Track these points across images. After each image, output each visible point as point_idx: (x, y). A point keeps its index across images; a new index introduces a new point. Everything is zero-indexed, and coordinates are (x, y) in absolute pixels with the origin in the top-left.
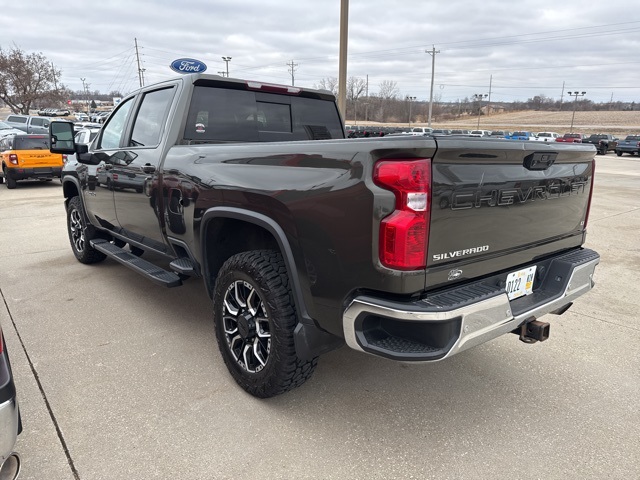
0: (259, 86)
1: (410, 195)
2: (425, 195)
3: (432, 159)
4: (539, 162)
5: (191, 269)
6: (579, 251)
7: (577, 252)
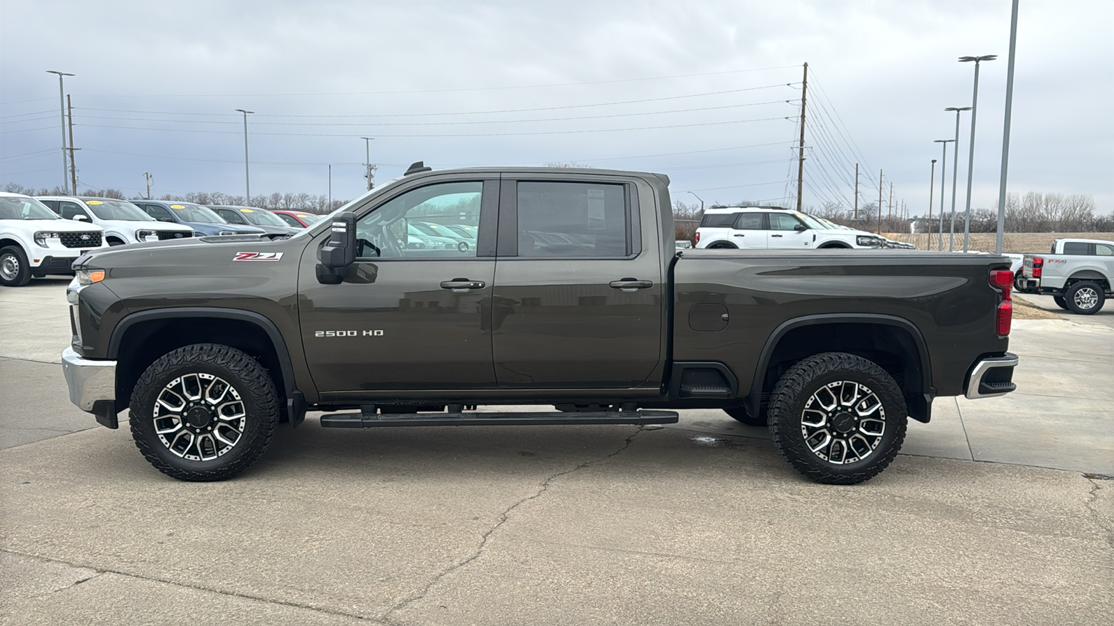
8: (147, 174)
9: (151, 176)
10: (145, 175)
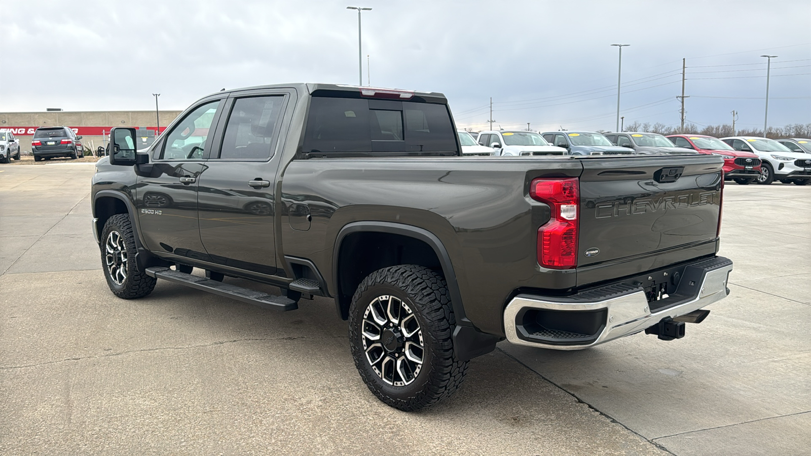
0: (372, 93)
1: (563, 207)
2: (575, 206)
3: (579, 177)
4: (667, 176)
5: (318, 288)
6: (712, 258)
7: (711, 260)
8: (734, 111)
9: (737, 113)
10: (733, 113)
